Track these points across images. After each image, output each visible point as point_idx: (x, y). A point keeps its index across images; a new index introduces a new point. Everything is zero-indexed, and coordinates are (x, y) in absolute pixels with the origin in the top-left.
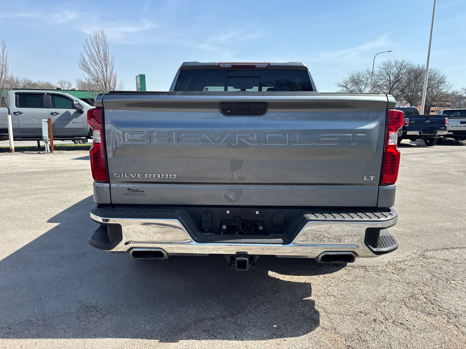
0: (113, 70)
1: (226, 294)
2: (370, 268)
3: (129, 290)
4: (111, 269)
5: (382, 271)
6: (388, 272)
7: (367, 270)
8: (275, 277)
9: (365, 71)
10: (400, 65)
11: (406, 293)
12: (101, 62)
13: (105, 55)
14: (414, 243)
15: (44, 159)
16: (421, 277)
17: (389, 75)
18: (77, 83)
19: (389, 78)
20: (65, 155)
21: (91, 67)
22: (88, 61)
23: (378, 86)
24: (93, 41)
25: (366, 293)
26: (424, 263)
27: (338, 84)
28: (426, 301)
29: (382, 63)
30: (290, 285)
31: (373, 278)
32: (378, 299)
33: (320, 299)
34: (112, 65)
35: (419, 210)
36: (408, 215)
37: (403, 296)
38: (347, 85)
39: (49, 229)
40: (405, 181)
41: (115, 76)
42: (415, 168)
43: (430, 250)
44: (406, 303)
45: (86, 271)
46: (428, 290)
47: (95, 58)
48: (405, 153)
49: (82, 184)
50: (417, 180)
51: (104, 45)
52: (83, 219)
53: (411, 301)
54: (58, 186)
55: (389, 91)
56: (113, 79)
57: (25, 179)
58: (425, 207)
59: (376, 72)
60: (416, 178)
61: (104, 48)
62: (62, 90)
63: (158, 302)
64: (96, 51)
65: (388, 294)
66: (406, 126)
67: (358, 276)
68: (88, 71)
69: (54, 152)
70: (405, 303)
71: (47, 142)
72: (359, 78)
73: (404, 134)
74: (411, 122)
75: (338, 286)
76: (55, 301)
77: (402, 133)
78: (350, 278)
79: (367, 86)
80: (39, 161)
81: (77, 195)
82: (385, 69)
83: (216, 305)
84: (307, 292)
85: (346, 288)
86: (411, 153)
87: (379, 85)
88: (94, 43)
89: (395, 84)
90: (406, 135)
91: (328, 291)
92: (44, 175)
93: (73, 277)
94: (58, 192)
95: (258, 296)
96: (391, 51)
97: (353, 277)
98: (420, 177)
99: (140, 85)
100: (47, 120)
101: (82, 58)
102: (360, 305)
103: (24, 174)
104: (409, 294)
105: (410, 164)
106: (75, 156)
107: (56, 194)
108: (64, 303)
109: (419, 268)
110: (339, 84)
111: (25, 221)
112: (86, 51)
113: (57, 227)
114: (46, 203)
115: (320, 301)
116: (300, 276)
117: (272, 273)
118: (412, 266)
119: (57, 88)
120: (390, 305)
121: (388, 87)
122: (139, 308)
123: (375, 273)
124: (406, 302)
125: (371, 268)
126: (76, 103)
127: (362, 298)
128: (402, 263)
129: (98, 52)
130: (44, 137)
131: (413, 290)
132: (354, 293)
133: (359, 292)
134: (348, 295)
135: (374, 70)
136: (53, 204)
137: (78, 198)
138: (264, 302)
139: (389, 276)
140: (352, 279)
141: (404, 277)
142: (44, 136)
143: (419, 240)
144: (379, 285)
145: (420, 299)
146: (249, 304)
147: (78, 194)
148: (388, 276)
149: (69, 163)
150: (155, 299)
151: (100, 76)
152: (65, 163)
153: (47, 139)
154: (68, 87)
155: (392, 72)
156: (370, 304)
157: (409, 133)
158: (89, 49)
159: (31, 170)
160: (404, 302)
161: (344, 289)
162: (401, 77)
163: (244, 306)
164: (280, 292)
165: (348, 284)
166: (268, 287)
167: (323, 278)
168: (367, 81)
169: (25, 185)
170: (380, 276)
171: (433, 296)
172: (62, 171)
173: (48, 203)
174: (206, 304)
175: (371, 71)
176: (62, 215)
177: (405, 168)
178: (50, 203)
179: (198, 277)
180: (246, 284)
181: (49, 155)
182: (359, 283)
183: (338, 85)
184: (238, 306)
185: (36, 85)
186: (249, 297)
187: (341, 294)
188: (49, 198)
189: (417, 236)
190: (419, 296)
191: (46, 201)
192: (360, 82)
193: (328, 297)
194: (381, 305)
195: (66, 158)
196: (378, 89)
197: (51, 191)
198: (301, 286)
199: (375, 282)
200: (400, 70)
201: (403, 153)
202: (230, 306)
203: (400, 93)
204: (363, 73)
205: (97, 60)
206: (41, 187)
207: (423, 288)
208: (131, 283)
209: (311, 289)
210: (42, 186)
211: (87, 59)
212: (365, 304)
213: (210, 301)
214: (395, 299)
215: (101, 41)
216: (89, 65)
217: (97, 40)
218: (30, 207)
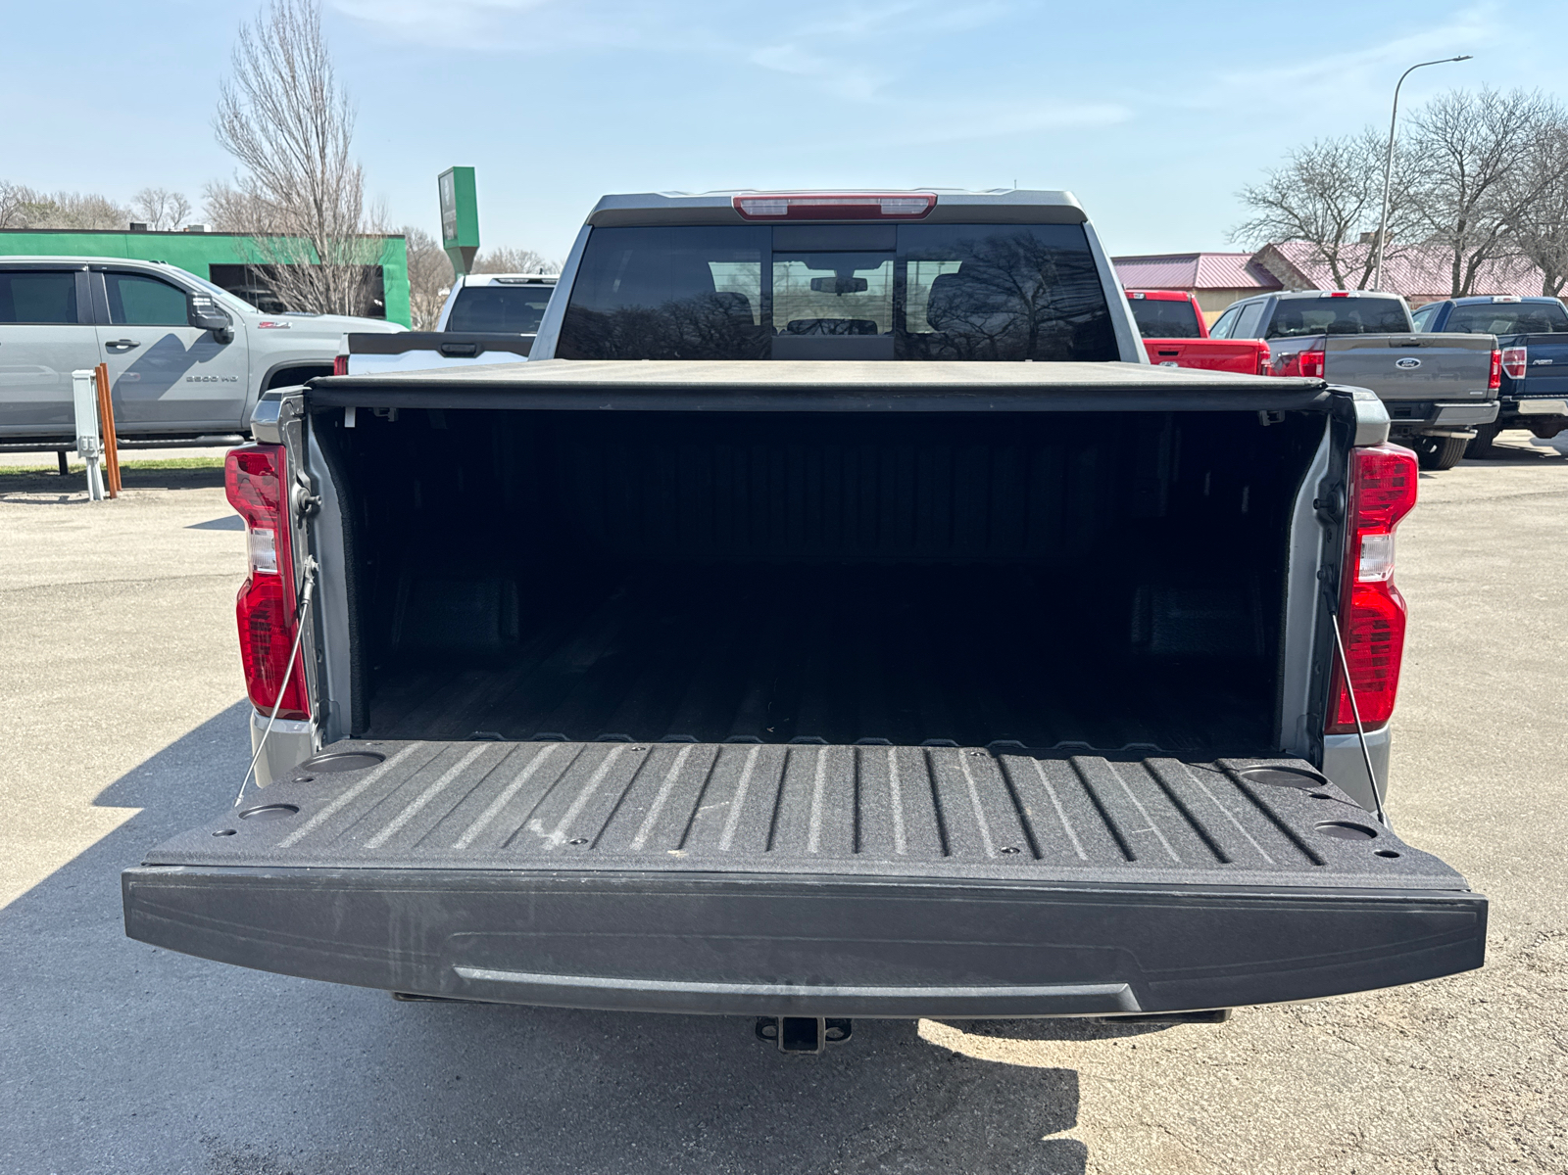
0: (349, 150)
1: (753, 1117)
2: (1316, 1009)
3: (394, 1093)
4: (330, 1006)
5: (1362, 1025)
6: (1385, 1029)
7: (1303, 1020)
8: (946, 1046)
9: (1358, 141)
10: (1506, 114)
11: (1442, 1119)
12: (300, 121)
13: (316, 90)
14: (1499, 902)
15: (81, 528)
16: (1512, 1051)
17: (1460, 153)
18: (211, 199)
19: (1456, 168)
20: (165, 508)
21: (263, 139)
22: (250, 115)
23: (1415, 202)
24: (270, 37)
25: (1287, 1116)
26: (1529, 990)
27: (1248, 194)
28: (1520, 1152)
29: (1431, 105)
30: (999, 1082)
31: (1321, 1052)
32: (1332, 1143)
33: (1109, 1139)
34: (344, 132)
35: (1536, 753)
36: (1489, 779)
37: (1431, 1133)
38: (1283, 196)
39: (99, 836)
40: (1493, 625)
41: (359, 175)
42: (1541, 563)
43: (1561, 934)
44: (1440, 1159)
45: (235, 1011)
46: (1534, 1105)
47: (278, 105)
48: (1508, 494)
49: (225, 638)
50: (1542, 617)
51: (312, 49)
52: (228, 793)
53: (1461, 1154)
54: (134, 649)
55: (1457, 221)
56: (348, 187)
57: (9, 616)
58: (1560, 741)
59: (1404, 142)
60: (1537, 610)
61: (313, 64)
62: (152, 233)
63: (497, 1143)
64: (282, 78)
65: (1372, 1120)
66: (1514, 378)
67: (1265, 1043)
68: (254, 155)
69: (121, 494)
70: (1436, 1161)
71: (92, 459)
72: (1334, 170)
73: (1508, 409)
74: (1538, 361)
75: (1182, 1086)
76: (119, 1135)
77: (1498, 408)
78: (1233, 1052)
79: (1368, 199)
80: (63, 536)
81: (207, 688)
82: (1441, 129)
83: (714, 1161)
84: (1063, 1108)
85: (1211, 1095)
86: (1532, 491)
87: (1416, 194)
88: (273, 43)
89: (1480, 191)
90: (1513, 413)
91: (1145, 1107)
92: (82, 600)
93: (189, 1040)
94: (134, 675)
95: (875, 1127)
96: (1468, 57)
97: (1245, 1050)
98: (1556, 604)
99: (454, 211)
100: (93, 373)
101: (228, 104)
102: (1260, 1165)
103: (8, 598)
104: (1455, 1123)
105: (1522, 544)
106: (202, 512)
107: (127, 684)
108: (153, 1146)
109: (1506, 1010)
110: (1251, 193)
111: (12, 800)
112: (243, 75)
113: (128, 826)
114: (90, 724)
115: (1110, 1148)
116: (1041, 1042)
117: (933, 1029)
118: (1482, 1002)
119: (132, 225)
120: (1376, 1167)
121: (1454, 202)
122: (429, 1169)
123: (1331, 1032)
124: (1441, 1156)
125: (1319, 1009)
126: (202, 304)
127: (1272, 1136)
128: (1443, 991)
129: (290, 80)
130: (81, 438)
131: (1474, 1107)
132: (1242, 1118)
133: (1261, 1111)
134: (1217, 1124)
135: (1395, 137)
136: (114, 730)
137: (209, 700)
138: (895, 1150)
139: (1386, 1046)
140: (1239, 1056)
141: (1445, 1051)
142: (83, 435)
143: (1520, 888)
144: (1343, 1084)
145: (1496, 1146)
146: (841, 1156)
147: (210, 684)
148: (1382, 1047)
149: (176, 547)
150: (489, 1133)
151: (299, 174)
152: (164, 547)
153: (93, 445)
154: (177, 216)
155: (1471, 140)
156: (1299, 1164)
157: (1526, 407)
158: (256, 68)
159: (35, 580)
160: (1431, 1158)
161: (1206, 1100)
162: (1510, 158)
163: (818, 1166)
164: (959, 1108)
165: (1225, 1080)
166: (915, 1089)
167: (1127, 1050)
168: (1368, 182)
169: (11, 646)
170: (1352, 1046)
171: (1549, 1134)
172: (150, 580)
173: (98, 727)
174: (678, 1158)
175: (1384, 138)
176: (147, 774)
177: (1500, 563)
178: (104, 726)
179: (652, 1045)
180: (834, 1076)
181: (103, 511)
182: (1266, 1073)
183: (1249, 198)
184: (795, 1168)
185: (51, 208)
186: (839, 1131)
187: (1193, 1121)
188: (101, 701)
189: (1514, 869)
190: (1492, 1130)
191: (91, 714)
192: (1337, 183)
193: (1142, 1133)
194: (1343, 1168)
195: (166, 522)
196: (1414, 211)
197: (110, 670)
198: (1041, 1085)
199: (1327, 1072)
200: (1506, 133)
201: (1498, 494)
202: (769, 1164)
203: (1504, 227)
204: (1350, 149)
205: (286, 113)
206: (71, 656)
207: (1511, 1096)
208: (401, 1066)
209: (1077, 1099)
210: (75, 649)
211: (246, 110)
212: (1280, 1162)
213: (692, 1144)
214: (1400, 1142)
215: (300, 34)
216: (254, 133)
217: (284, 33)
218: (29, 743)
